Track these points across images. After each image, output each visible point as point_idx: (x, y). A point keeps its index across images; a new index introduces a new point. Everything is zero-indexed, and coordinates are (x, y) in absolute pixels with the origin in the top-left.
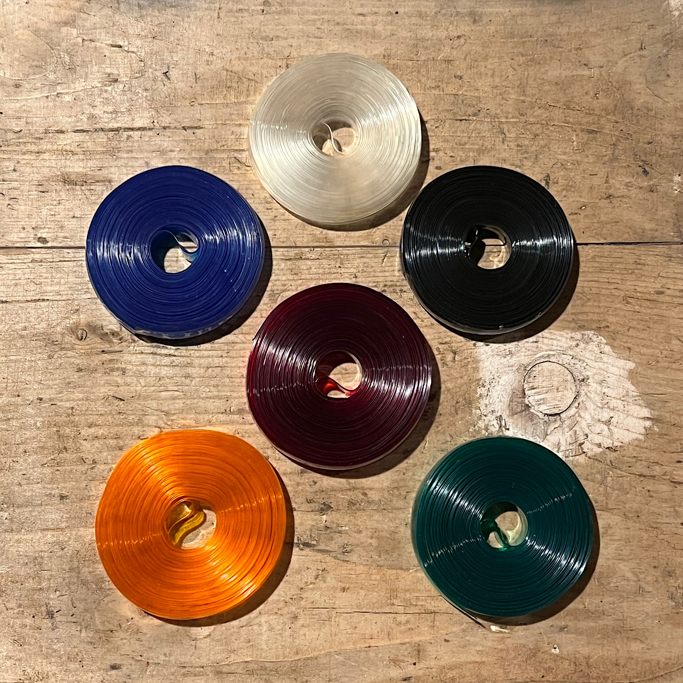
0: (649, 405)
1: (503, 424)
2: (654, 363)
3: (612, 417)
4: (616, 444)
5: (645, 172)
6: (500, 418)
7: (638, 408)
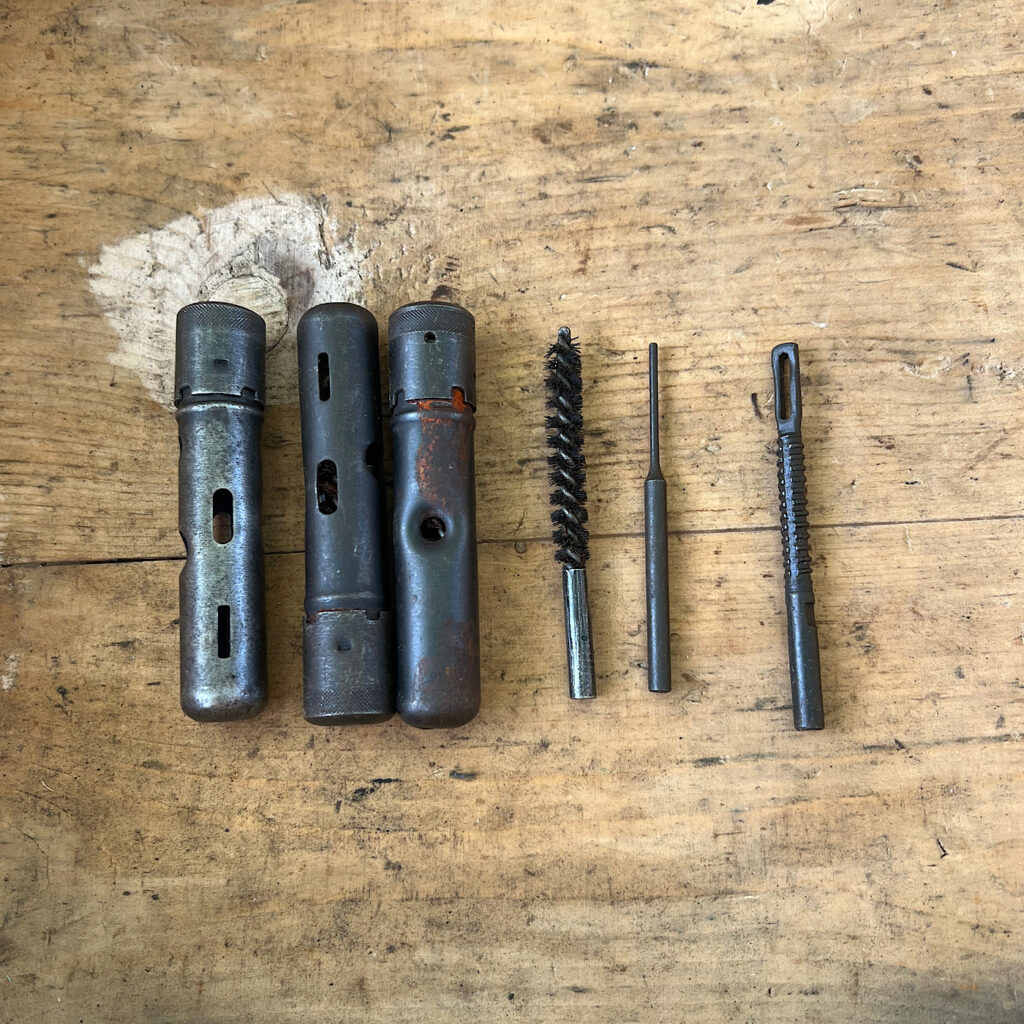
0: (89, 300)
1: (324, 257)
2: (76, 363)
3: (150, 276)
4: (147, 236)
5: (63, 692)
6: (328, 266)
7: (107, 294)
